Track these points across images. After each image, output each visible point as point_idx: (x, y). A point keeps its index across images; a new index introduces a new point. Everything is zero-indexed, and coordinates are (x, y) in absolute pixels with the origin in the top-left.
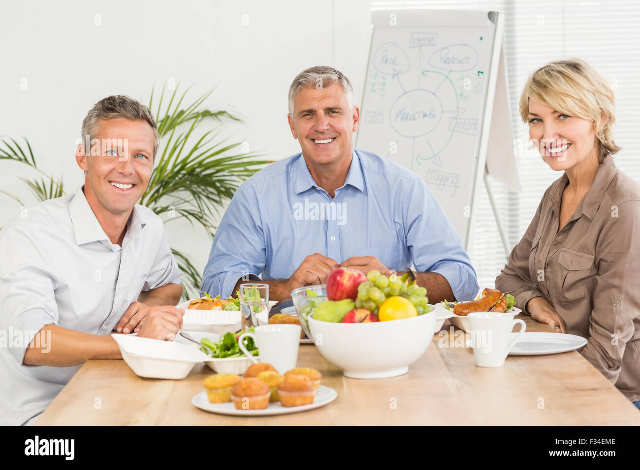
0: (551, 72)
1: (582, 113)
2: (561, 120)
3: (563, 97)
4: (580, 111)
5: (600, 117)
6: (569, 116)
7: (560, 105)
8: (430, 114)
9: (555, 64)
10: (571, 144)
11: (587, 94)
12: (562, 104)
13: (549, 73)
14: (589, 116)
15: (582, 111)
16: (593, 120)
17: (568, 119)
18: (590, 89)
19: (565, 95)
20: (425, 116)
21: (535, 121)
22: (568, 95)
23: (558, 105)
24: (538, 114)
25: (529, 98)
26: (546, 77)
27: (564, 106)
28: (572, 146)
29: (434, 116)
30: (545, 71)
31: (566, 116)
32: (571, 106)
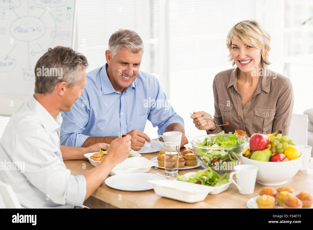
0: (244, 25)
1: (257, 46)
2: (248, 48)
3: (249, 38)
4: (256, 45)
5: (264, 47)
6: (252, 47)
7: (248, 42)
8: (38, 29)
9: (245, 21)
10: (252, 60)
11: (260, 36)
12: (249, 41)
13: (243, 26)
14: (260, 48)
15: (257, 45)
16: (261, 50)
17: (252, 48)
18: (261, 35)
19: (251, 37)
20: (34, 30)
21: (235, 48)
22: (252, 37)
23: (247, 41)
24: (238, 45)
25: (232, 37)
26: (242, 28)
27: (250, 43)
28: (252, 61)
29: (40, 30)
30: (241, 25)
31: (250, 47)
32: (253, 42)
